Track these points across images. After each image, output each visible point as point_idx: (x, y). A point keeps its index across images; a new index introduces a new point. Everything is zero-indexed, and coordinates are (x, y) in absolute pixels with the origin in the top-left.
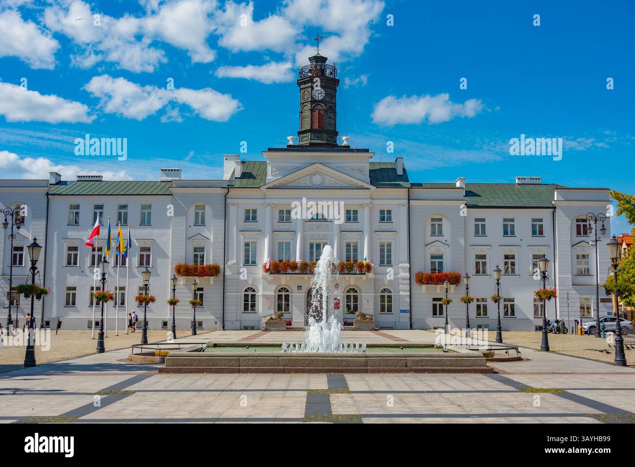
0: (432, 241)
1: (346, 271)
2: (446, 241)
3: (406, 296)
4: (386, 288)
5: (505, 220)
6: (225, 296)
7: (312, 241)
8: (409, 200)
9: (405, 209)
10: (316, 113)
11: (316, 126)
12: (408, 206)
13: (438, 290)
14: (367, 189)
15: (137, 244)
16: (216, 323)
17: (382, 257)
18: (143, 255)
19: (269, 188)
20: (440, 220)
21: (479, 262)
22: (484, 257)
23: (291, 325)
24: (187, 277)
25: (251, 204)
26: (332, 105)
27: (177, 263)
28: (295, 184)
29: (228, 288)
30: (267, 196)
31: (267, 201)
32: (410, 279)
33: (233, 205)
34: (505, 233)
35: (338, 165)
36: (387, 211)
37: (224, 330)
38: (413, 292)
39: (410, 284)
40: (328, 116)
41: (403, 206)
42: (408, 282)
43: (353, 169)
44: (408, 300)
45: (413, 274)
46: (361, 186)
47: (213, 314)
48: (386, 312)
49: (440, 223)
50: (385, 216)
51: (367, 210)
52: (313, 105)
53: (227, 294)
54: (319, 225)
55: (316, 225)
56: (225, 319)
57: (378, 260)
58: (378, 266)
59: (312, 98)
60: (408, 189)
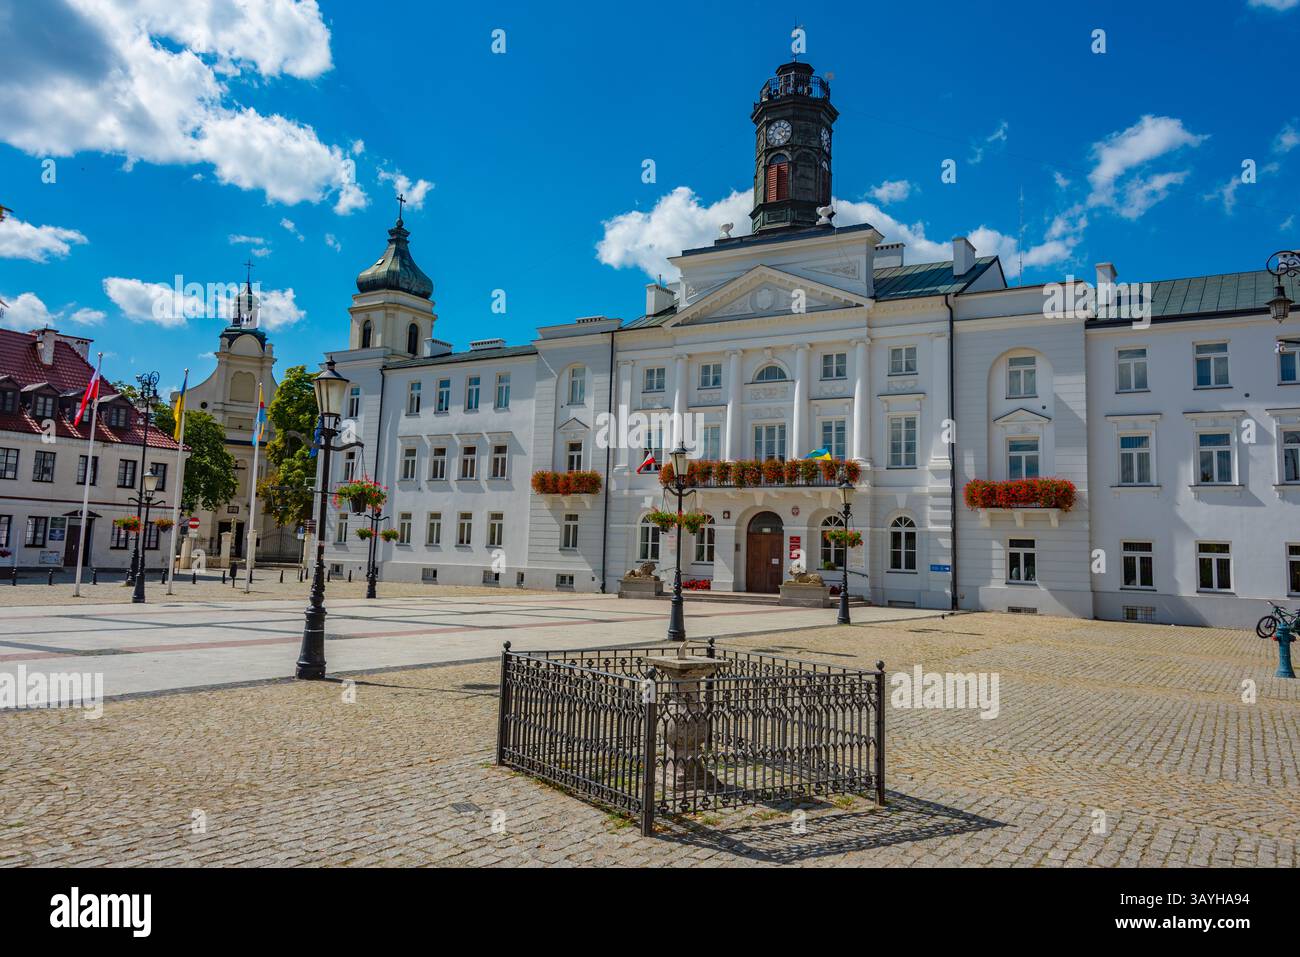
0: (1009, 410)
1: (802, 482)
2: (1044, 408)
3: (942, 534)
4: (903, 515)
5: (1200, 349)
6: (608, 530)
7: (759, 422)
8: (952, 321)
9: (944, 343)
10: (774, 171)
11: (773, 198)
12: (949, 333)
13: (1020, 521)
14: (858, 305)
15: (489, 441)
16: (593, 579)
17: (895, 448)
18: (498, 459)
19: (677, 325)
20: (1031, 361)
21: (1130, 456)
22: (1140, 441)
23: (708, 588)
24: (551, 496)
25: (654, 358)
26: (808, 151)
27: (539, 469)
28: (724, 313)
29: (612, 515)
30: (678, 341)
31: (678, 350)
32: (954, 495)
33: (626, 362)
34: (1203, 380)
35: (805, 265)
36: (907, 349)
37: (604, 592)
38: (961, 524)
39: (954, 507)
40: (798, 173)
41: (940, 335)
42: (948, 501)
43: (835, 271)
44: (947, 543)
45: (962, 486)
46: (845, 301)
47: (589, 563)
48: (903, 569)
49: (1030, 367)
50: (904, 363)
51: (860, 351)
52: (769, 158)
53: (612, 526)
54: (770, 389)
55: (765, 389)
56: (608, 573)
57: (884, 455)
58: (885, 468)
59: (767, 143)
60: (943, 298)
